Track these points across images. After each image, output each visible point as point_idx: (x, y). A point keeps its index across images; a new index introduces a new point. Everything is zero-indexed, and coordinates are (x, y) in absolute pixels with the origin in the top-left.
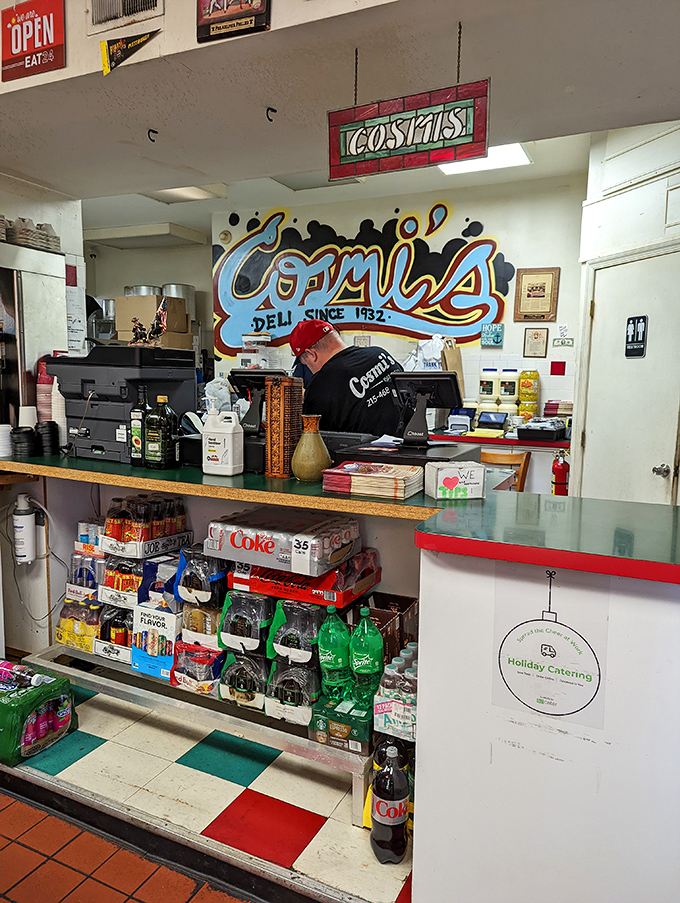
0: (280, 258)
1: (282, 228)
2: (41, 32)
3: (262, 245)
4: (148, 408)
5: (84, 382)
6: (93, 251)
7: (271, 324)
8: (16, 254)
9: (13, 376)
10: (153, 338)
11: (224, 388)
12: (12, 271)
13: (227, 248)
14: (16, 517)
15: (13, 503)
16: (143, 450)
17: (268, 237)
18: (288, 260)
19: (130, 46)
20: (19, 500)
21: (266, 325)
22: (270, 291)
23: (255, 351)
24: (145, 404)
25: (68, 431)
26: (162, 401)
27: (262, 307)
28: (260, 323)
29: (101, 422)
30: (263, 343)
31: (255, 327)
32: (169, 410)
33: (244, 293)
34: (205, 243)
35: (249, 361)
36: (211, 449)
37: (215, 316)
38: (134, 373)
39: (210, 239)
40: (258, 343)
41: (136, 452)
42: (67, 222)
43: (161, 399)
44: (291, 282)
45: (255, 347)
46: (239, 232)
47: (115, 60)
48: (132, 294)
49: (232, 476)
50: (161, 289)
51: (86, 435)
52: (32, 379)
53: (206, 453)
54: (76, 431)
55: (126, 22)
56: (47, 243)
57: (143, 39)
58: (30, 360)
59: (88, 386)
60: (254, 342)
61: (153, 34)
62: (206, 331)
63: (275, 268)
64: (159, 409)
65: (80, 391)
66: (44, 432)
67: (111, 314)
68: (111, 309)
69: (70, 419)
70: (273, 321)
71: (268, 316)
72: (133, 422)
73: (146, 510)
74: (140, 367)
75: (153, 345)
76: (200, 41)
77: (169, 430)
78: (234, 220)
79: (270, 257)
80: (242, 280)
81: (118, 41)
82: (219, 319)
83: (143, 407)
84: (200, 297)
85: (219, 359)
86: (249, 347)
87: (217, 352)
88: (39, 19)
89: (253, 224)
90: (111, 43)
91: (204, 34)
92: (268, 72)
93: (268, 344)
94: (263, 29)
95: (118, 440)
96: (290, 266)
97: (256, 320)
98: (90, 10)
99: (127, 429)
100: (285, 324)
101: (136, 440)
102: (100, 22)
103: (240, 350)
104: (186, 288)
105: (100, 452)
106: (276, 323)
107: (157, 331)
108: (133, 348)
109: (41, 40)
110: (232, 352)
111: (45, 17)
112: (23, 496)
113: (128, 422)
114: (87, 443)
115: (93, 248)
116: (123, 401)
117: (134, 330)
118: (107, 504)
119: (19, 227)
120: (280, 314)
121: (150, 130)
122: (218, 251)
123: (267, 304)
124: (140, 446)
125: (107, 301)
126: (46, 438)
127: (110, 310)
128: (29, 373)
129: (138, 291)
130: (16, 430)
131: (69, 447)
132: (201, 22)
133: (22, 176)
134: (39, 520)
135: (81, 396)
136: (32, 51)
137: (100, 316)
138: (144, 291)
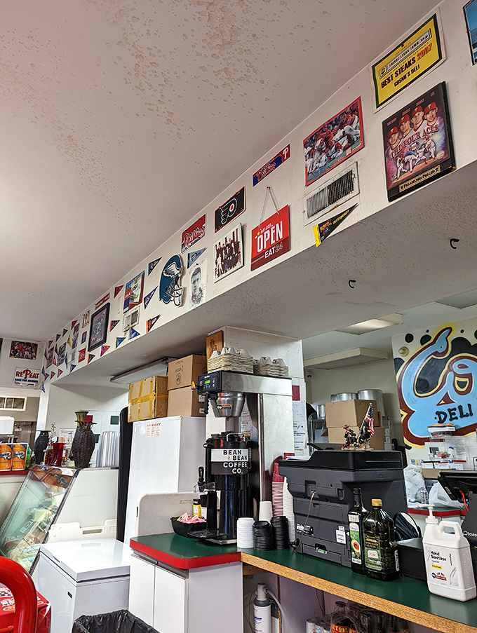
0: (453, 361)
1: (451, 339)
2: (275, 234)
3: (436, 353)
4: (364, 510)
5: (307, 483)
6: (309, 373)
7: (453, 416)
8: (261, 382)
9: (256, 475)
10: (363, 442)
11: (418, 473)
12: (257, 394)
13: (406, 359)
14: (256, 607)
15: (254, 592)
16: (363, 556)
17: (440, 346)
18: (461, 362)
19: (334, 222)
20: (259, 589)
21: (449, 417)
22: (448, 388)
23: (441, 440)
24: (361, 507)
25: (296, 527)
26: (377, 505)
27: (443, 402)
28: (443, 416)
29: (323, 521)
30: (448, 433)
31: (438, 419)
32: (384, 514)
33: (424, 392)
34: (387, 358)
35: (437, 449)
36: (436, 564)
37: (402, 412)
38: (349, 476)
39: (391, 355)
40: (444, 433)
41: (356, 557)
42: (292, 356)
43: (376, 502)
44: (467, 380)
45: (441, 437)
46: (415, 346)
47: (323, 235)
48: (336, 400)
49: (466, 602)
50: (357, 394)
51: (311, 533)
52: (269, 477)
53: (430, 570)
54: (302, 528)
55: (331, 208)
56: (280, 372)
57: (345, 214)
58: (268, 462)
59: (311, 486)
60: (440, 433)
61: (351, 209)
62: (395, 424)
63: (450, 370)
64: (374, 512)
65: (304, 491)
66: (278, 526)
67: (323, 415)
68: (323, 411)
69: (298, 516)
70: (454, 414)
71: (449, 410)
72: (350, 524)
73: (369, 621)
74: (354, 470)
75: (363, 449)
76: (390, 200)
77: (387, 537)
78: (409, 338)
79: (443, 361)
80: (422, 382)
81: (326, 222)
82: (405, 414)
83: (359, 510)
84: (387, 399)
85: (410, 448)
86: (436, 437)
87: (406, 442)
88: (274, 227)
89: (425, 339)
90: (320, 225)
91: (394, 193)
92: (452, 207)
93: (453, 434)
94: (449, 171)
95: (338, 541)
96: (463, 366)
97: (438, 413)
98: (306, 210)
99: (346, 531)
100: (467, 415)
101: (355, 545)
102: (313, 215)
103: (428, 440)
104: (375, 392)
105: (322, 551)
106: (458, 414)
107: (366, 436)
108: (346, 453)
109: (275, 239)
110: (421, 442)
111: (277, 225)
112: (262, 586)
113: (346, 524)
114: (311, 540)
115: (309, 371)
116: (341, 502)
117: (346, 436)
118: (332, 608)
119: (262, 364)
120: (460, 408)
121: (350, 281)
122: (398, 362)
123: (447, 399)
124: (359, 551)
125: (320, 406)
126: (279, 532)
127: (321, 413)
128: (267, 472)
129: (340, 398)
130: (258, 524)
131: (297, 543)
132: (391, 187)
133: (263, 330)
134: (274, 613)
135: (305, 496)
136: (269, 246)
137: (315, 417)
138: (345, 397)
